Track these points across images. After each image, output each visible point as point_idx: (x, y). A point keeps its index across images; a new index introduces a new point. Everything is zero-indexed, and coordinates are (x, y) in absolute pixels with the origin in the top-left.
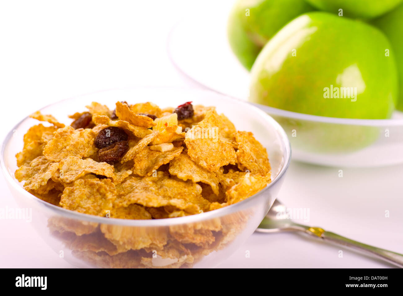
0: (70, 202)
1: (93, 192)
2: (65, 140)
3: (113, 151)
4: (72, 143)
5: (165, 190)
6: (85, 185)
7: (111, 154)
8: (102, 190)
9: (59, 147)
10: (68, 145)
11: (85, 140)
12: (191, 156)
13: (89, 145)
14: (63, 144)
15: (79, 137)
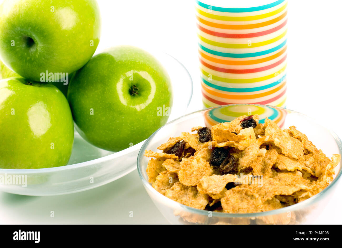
0: (231, 208)
1: (243, 196)
2: (190, 168)
3: (231, 164)
4: (196, 169)
5: (285, 181)
6: (234, 193)
7: (230, 167)
8: (249, 193)
9: (188, 174)
10: (193, 171)
11: (202, 164)
12: (285, 153)
13: (207, 167)
14: (190, 171)
15: (197, 164)
